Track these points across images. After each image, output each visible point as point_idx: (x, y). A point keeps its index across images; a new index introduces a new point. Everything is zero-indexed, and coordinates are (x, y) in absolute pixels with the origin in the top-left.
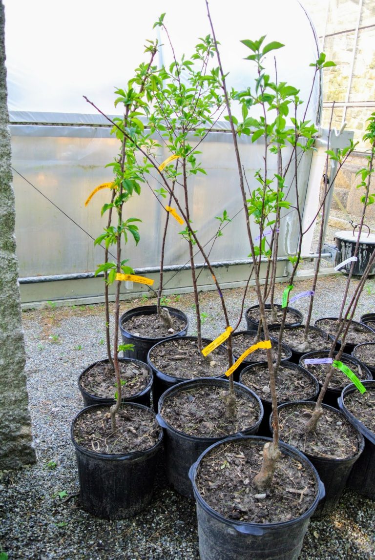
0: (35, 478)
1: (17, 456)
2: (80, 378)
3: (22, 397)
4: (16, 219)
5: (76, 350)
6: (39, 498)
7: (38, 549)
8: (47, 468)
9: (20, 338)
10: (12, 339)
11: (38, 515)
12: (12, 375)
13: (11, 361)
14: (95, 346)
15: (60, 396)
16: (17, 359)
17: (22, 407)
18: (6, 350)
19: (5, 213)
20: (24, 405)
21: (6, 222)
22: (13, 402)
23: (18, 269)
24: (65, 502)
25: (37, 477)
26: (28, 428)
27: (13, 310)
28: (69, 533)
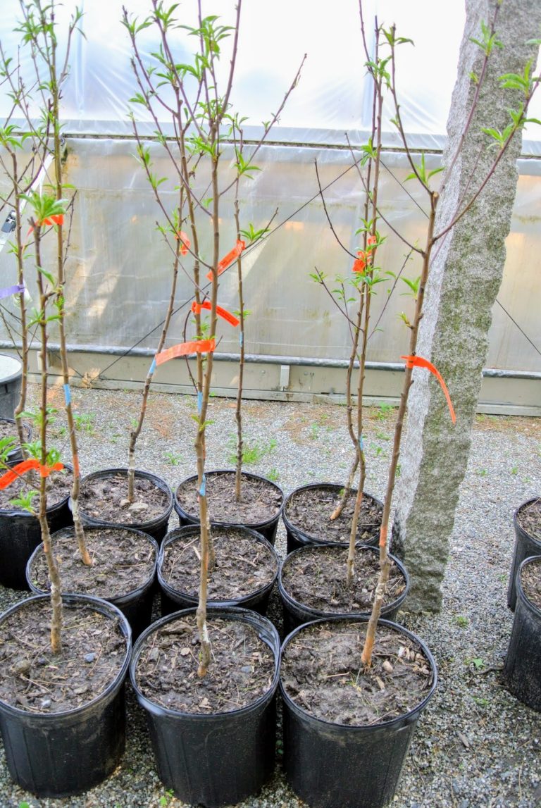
0: (438, 631)
1: (418, 597)
2: (517, 515)
3: (446, 523)
4: (500, 288)
5: (477, 474)
6: (447, 658)
7: (452, 722)
8: (454, 623)
9: (465, 446)
10: (456, 444)
11: (449, 680)
12: (443, 491)
13: (447, 473)
14: (504, 475)
15: (463, 533)
16: (454, 472)
17: (442, 536)
18: (444, 458)
19: (490, 278)
20: (445, 534)
21: (488, 291)
22: (433, 528)
23: (488, 354)
24: (484, 674)
25: (442, 631)
26: (442, 565)
27: (466, 408)
28: (491, 714)
